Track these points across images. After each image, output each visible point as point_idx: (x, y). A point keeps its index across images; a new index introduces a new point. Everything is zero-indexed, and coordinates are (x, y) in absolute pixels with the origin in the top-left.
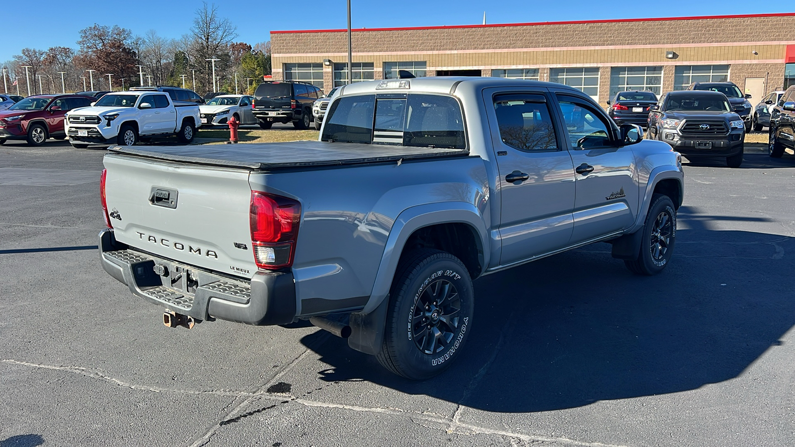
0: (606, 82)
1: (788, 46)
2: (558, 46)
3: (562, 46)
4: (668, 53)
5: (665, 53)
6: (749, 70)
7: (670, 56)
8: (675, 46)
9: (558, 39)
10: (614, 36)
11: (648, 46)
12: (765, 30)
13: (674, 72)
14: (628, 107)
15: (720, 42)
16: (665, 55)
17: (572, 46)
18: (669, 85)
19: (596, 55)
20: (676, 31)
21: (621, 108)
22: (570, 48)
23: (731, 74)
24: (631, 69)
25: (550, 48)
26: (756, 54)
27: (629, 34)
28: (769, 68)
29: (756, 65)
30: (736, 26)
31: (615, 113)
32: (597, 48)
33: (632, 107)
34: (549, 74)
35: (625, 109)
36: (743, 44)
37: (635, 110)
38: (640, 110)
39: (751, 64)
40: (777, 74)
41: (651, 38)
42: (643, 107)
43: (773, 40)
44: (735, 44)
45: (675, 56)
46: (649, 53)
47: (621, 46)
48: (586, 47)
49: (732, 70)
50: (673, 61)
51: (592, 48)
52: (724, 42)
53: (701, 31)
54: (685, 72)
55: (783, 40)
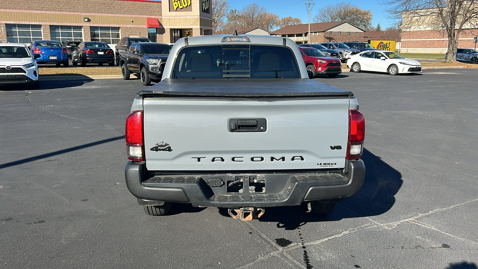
0: (47, 34)
1: (147, 18)
2: (9, 9)
3: (12, 9)
4: (85, 18)
5: (83, 18)
6: (130, 31)
7: (86, 20)
8: (88, 14)
9: (8, 4)
10: (48, 5)
11: (72, 13)
12: (135, 9)
13: (89, 30)
14: (95, 51)
15: (113, 13)
16: (83, 19)
17: (19, 9)
18: (88, 38)
19: (38, 17)
20: (87, 5)
21: (90, 52)
22: (18, 11)
23: (122, 32)
24: (63, 27)
25: (3, 9)
26: (133, 22)
27: (58, 4)
28: (140, 30)
29: (134, 28)
30: (120, 5)
31: (87, 55)
32: (38, 12)
33: (97, 51)
34: (5, 28)
35: (93, 53)
36: (125, 16)
37: (99, 53)
38: (102, 53)
39: (131, 27)
40: (144, 33)
41: (73, 8)
42: (104, 52)
43: (140, 15)
44: (121, 15)
45: (89, 20)
46: (73, 17)
47: (54, 12)
48: (30, 11)
49: (121, 30)
50: (88, 23)
51: (34, 12)
52: (115, 14)
53: (102, 6)
54: (96, 30)
55: (144, 15)
